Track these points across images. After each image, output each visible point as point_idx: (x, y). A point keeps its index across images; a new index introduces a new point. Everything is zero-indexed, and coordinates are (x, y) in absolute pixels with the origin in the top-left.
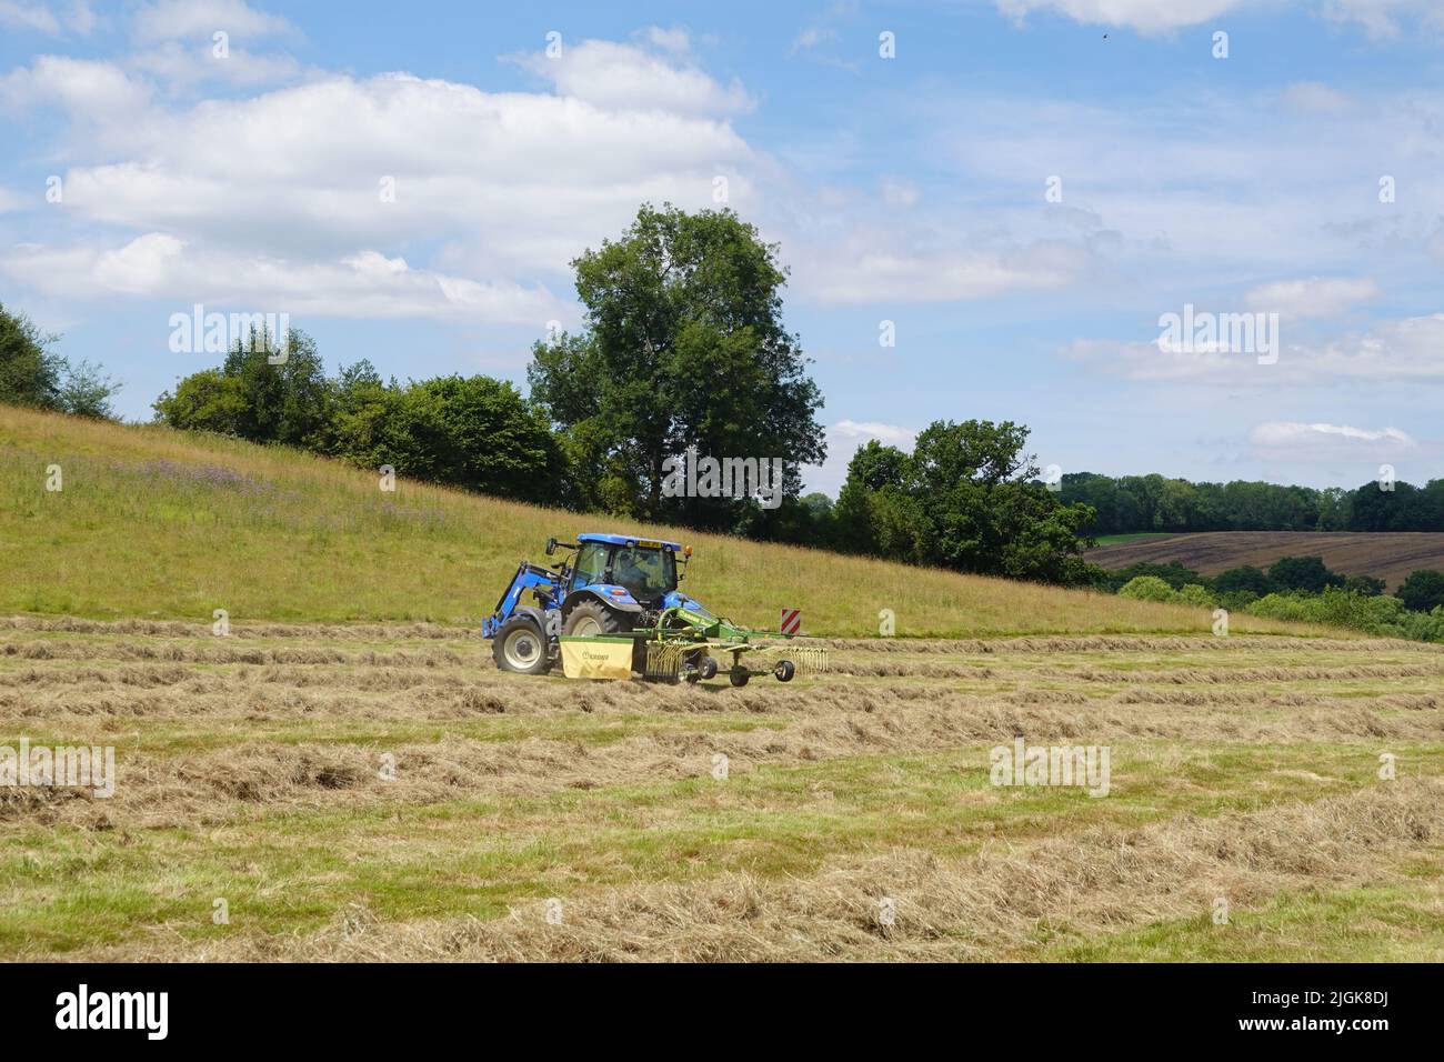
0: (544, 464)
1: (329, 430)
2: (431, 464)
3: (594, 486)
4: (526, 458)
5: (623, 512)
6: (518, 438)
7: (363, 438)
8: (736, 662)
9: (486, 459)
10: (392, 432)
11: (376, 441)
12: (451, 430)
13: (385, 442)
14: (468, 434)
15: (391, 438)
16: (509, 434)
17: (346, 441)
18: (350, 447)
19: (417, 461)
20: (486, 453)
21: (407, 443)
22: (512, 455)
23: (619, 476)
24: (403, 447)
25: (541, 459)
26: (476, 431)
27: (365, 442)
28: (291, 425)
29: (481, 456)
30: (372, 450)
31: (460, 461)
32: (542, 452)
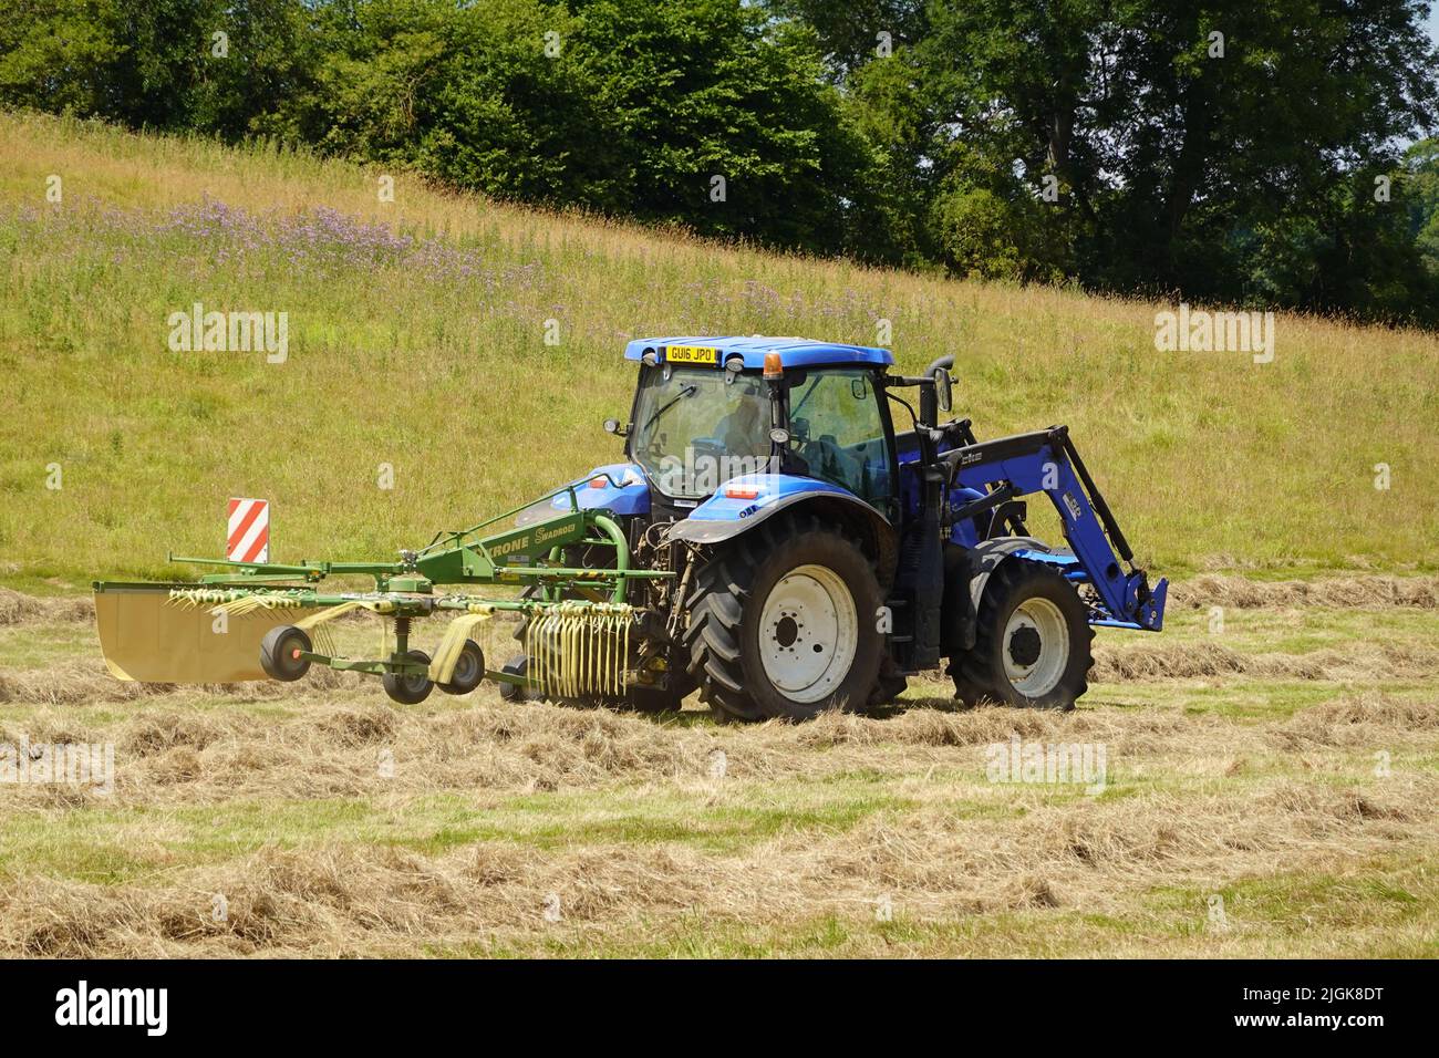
0: (815, 164)
1: (310, 100)
2: (559, 175)
3: (922, 211)
4: (770, 152)
5: (998, 274)
6: (752, 102)
7: (396, 116)
8: (403, 641)
9: (678, 157)
10: (461, 99)
11: (425, 121)
12: (595, 90)
13: (450, 127)
14: (637, 98)
15: (462, 115)
16: (731, 93)
17: (352, 126)
18: (363, 140)
19: (526, 168)
20: (678, 142)
21: (500, 125)
22: (740, 144)
23: (986, 186)
24: (490, 134)
25: (807, 153)
26: (652, 90)
27: (399, 127)
28: (222, 92)
29: (665, 150)
30: (418, 143)
31: (619, 165)
32: (808, 134)
